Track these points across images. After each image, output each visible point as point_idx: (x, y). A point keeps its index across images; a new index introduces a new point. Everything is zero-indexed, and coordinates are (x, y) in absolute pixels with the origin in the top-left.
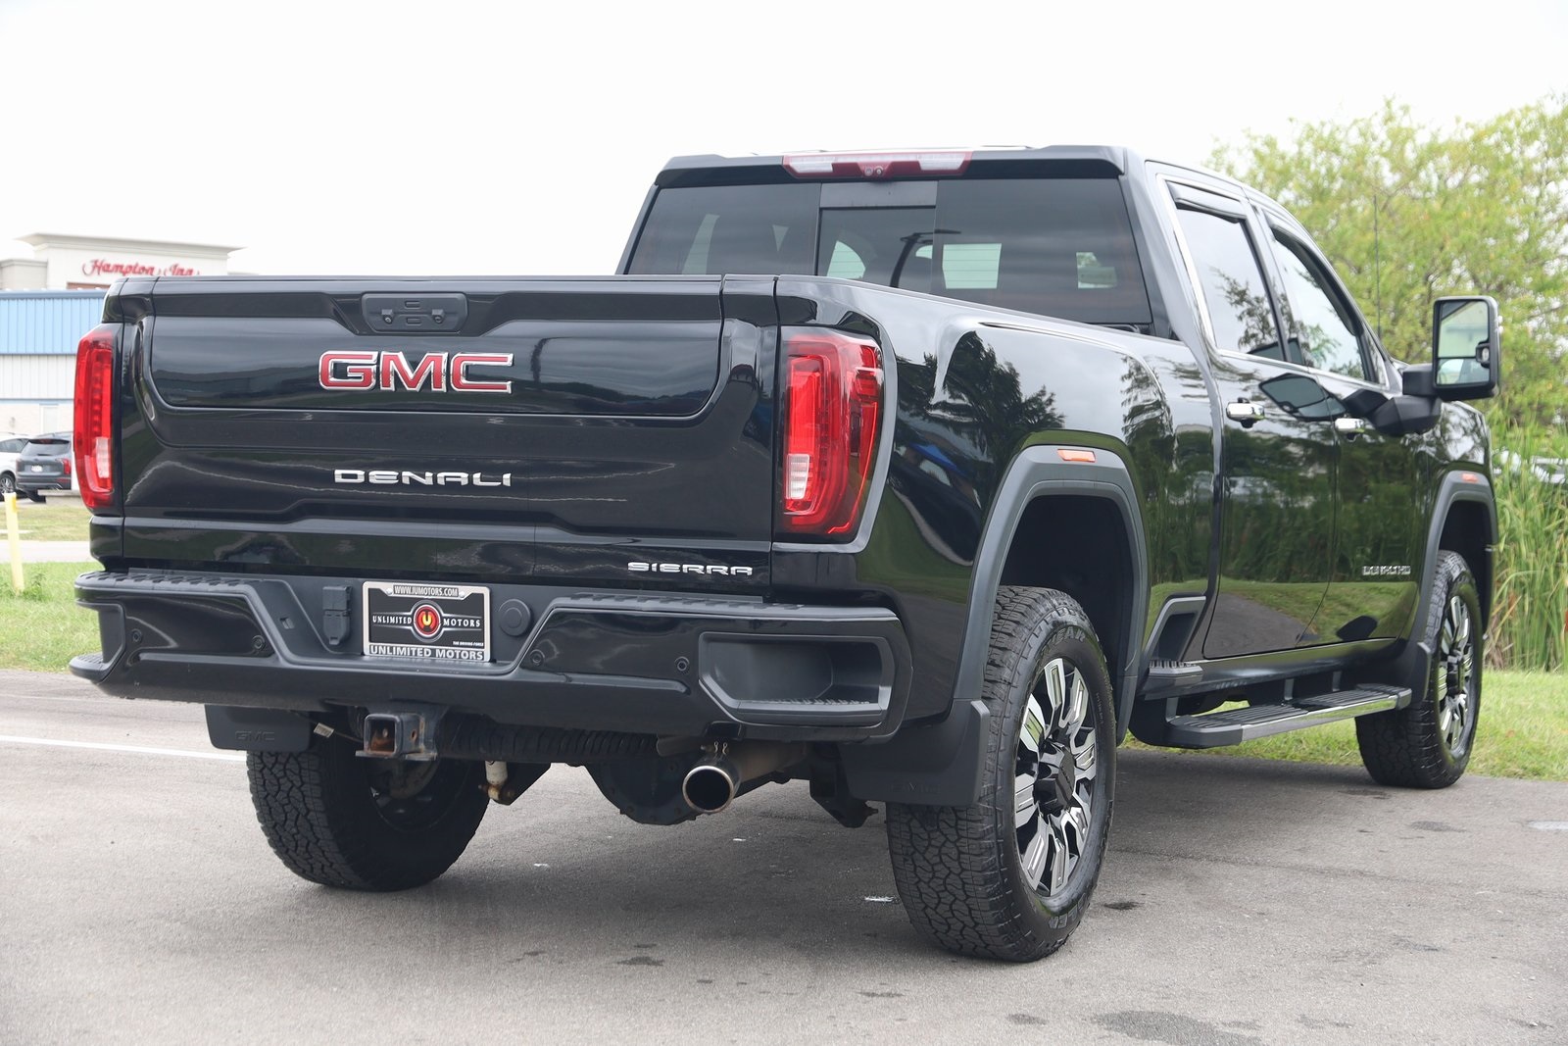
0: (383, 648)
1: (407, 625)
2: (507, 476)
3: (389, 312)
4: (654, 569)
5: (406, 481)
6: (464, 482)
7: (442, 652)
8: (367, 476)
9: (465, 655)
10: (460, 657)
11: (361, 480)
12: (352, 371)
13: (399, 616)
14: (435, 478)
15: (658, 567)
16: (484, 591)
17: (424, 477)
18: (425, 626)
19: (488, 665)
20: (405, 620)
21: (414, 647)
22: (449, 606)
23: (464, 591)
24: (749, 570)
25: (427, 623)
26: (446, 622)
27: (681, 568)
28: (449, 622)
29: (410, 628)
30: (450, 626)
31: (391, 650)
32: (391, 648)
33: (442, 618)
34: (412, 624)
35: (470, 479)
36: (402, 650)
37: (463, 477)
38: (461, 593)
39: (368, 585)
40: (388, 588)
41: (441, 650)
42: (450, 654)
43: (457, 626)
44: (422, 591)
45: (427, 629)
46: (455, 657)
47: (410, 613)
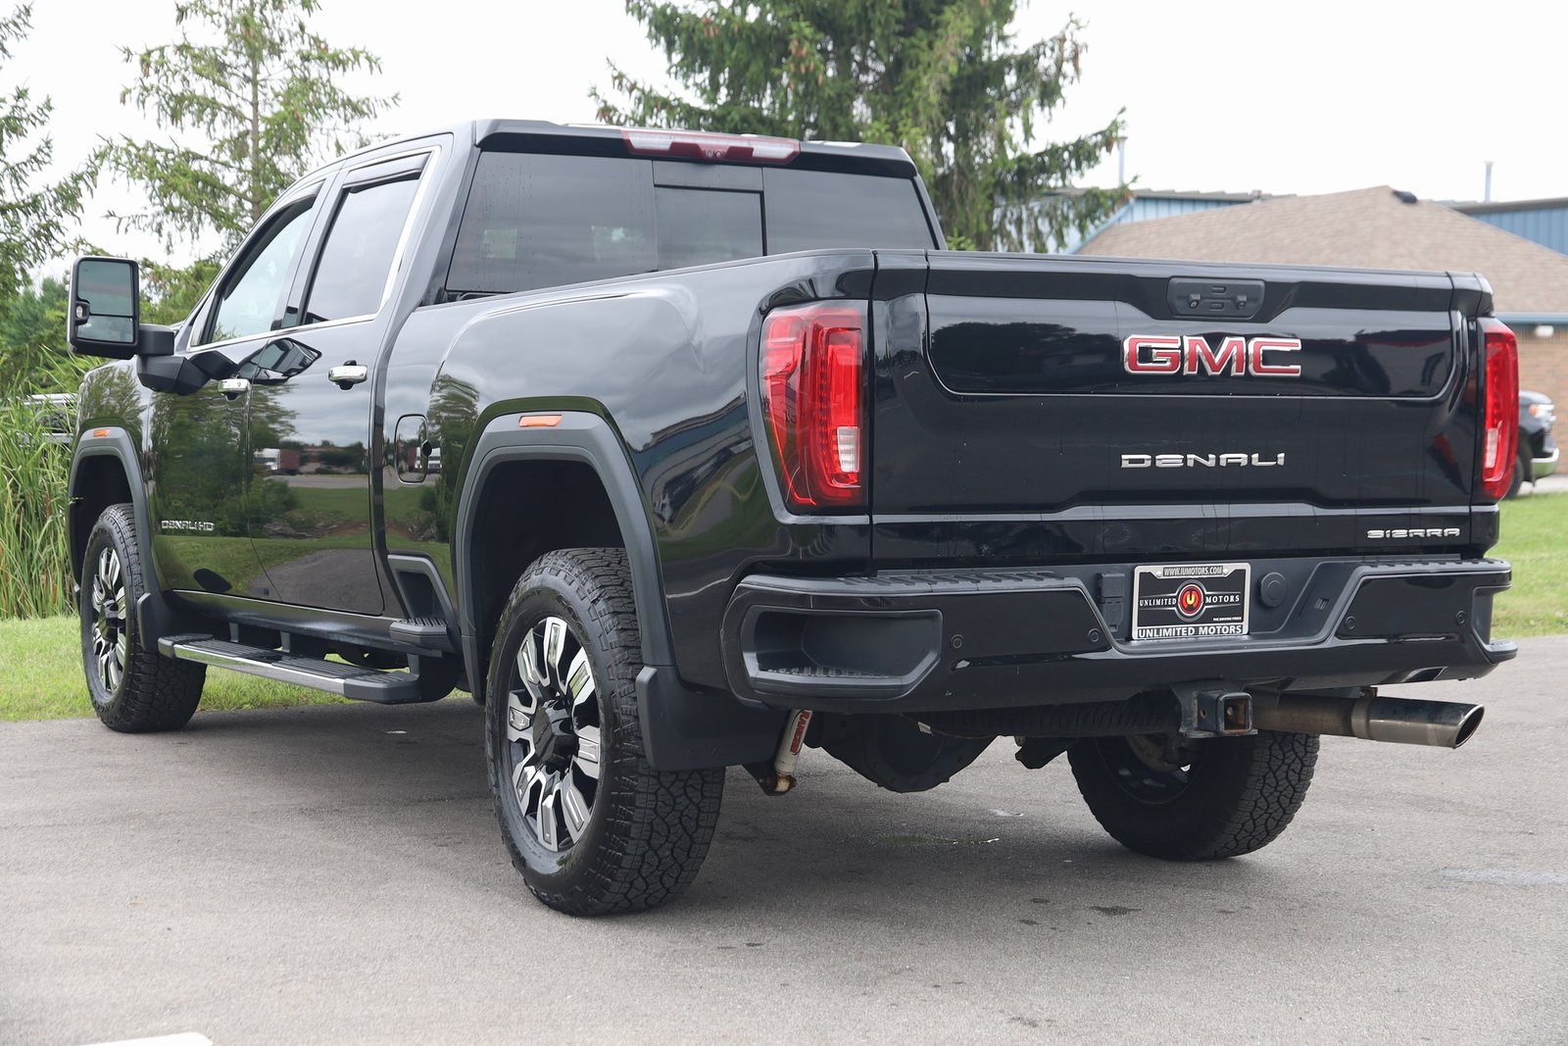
0: (1150, 631)
1: (1172, 606)
2: (1281, 455)
3: (1198, 297)
4: (1388, 536)
5: (1190, 463)
6: (1244, 462)
7: (1204, 629)
8: (1154, 461)
9: (1225, 630)
10: (1221, 633)
11: (1148, 464)
12: (1159, 355)
13: (1164, 598)
14: (1218, 460)
15: (1391, 534)
16: (1246, 566)
17: (1207, 459)
18: (1189, 605)
19: (1246, 637)
20: (1170, 602)
21: (1179, 627)
22: (1212, 583)
23: (1228, 568)
24: (1456, 531)
25: (1190, 602)
26: (1208, 600)
27: (1408, 533)
28: (1212, 599)
29: (1175, 608)
30: (1212, 603)
31: (1158, 633)
32: (1158, 630)
33: (1205, 596)
34: (1176, 605)
35: (1250, 459)
36: (1168, 631)
37: (1242, 458)
38: (1225, 571)
39: (1140, 569)
40: (1157, 570)
41: (1203, 627)
42: (1212, 630)
43: (1218, 603)
44: (1189, 571)
45: (1190, 608)
46: (1216, 633)
47: (1175, 594)
